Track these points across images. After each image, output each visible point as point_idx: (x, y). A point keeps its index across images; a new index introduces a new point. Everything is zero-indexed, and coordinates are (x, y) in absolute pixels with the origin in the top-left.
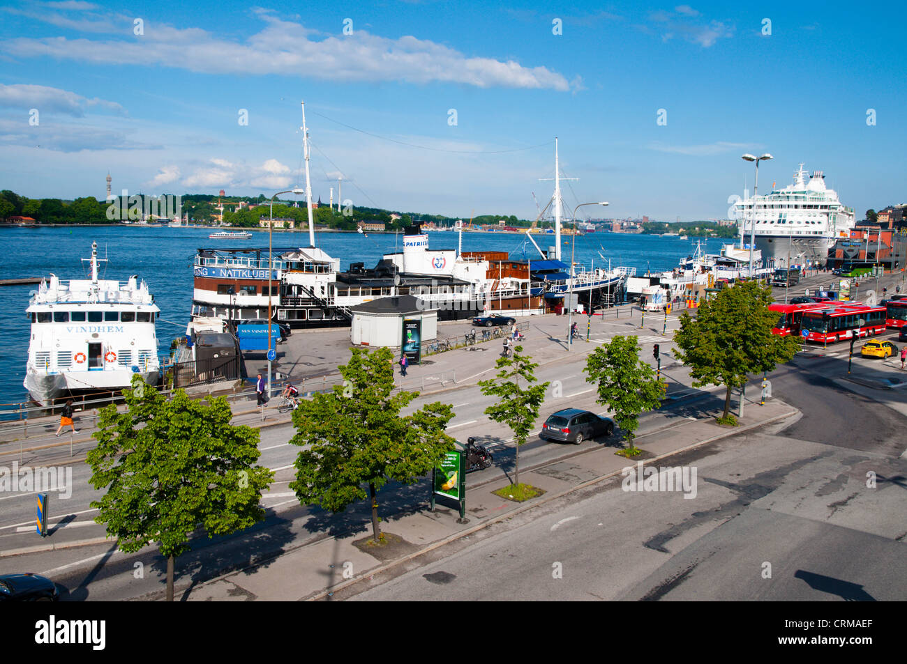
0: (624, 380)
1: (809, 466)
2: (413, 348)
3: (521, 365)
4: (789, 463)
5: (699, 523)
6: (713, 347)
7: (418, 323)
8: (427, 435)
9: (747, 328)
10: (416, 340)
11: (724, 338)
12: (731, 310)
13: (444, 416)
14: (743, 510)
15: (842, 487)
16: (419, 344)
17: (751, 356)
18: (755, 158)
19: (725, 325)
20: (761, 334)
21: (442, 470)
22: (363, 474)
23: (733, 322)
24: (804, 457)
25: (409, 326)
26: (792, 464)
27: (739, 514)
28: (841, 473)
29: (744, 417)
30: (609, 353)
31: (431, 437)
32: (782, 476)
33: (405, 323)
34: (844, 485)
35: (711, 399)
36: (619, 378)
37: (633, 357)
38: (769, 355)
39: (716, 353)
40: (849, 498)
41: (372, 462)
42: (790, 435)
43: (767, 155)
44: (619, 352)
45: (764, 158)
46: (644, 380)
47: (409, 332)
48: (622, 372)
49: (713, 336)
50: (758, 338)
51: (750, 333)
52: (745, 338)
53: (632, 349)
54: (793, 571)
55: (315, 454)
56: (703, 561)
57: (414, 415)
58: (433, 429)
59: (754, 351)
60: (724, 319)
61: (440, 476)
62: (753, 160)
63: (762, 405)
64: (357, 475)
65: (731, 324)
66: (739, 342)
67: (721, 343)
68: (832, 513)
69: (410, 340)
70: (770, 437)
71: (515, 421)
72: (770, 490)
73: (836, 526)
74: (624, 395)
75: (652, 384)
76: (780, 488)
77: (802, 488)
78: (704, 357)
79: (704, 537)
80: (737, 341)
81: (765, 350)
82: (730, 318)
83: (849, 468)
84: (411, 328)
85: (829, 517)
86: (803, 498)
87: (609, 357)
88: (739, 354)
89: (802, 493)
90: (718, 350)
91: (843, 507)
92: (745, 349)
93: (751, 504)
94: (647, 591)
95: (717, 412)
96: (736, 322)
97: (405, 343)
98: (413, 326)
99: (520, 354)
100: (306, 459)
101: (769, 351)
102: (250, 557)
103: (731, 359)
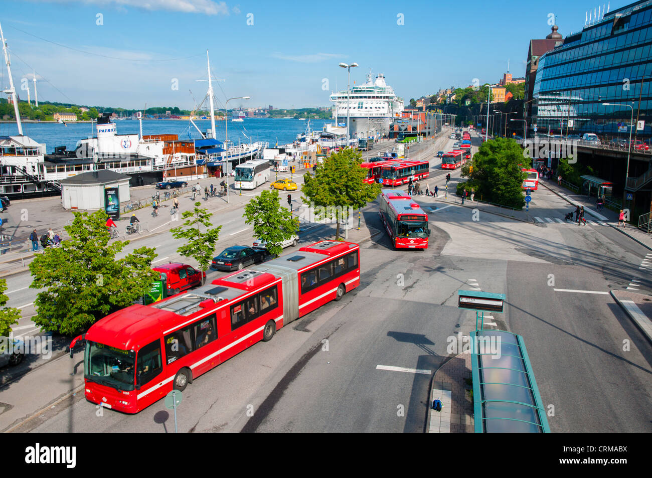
0: (271, 220)
1: (389, 266)
2: (114, 209)
3: (200, 216)
4: (378, 265)
5: (327, 311)
6: (327, 193)
7: (116, 190)
8: (138, 271)
9: (348, 180)
10: (115, 202)
11: (334, 187)
12: (337, 169)
13: (150, 257)
14: (353, 299)
15: (410, 277)
16: (118, 205)
17: (352, 198)
18: (347, 66)
19: (334, 179)
20: (357, 184)
21: (150, 295)
22: (92, 304)
23: (339, 176)
24: (387, 260)
25: (110, 192)
26: (380, 266)
27: (351, 302)
28: (408, 268)
29: (348, 239)
30: (260, 203)
31: (141, 272)
32: (374, 274)
33: (106, 190)
34: (410, 275)
35: (327, 229)
36: (268, 219)
37: (276, 205)
38: (362, 197)
39: (329, 197)
40: (415, 283)
41: (99, 295)
42: (377, 247)
43: (355, 64)
44: (267, 202)
45: (353, 66)
46: (285, 219)
47: (110, 197)
48: (269, 215)
49: (327, 187)
50: (355, 186)
51: (350, 183)
52: (347, 187)
53: (275, 199)
54: (386, 332)
55: (51, 294)
56: (332, 334)
57: (127, 257)
58: (142, 266)
59: (353, 195)
60: (333, 175)
61: (148, 300)
62: (346, 67)
63: (358, 230)
64: (88, 305)
65: (338, 178)
66: (344, 189)
67: (332, 191)
68: (406, 293)
69: (111, 203)
70: (366, 250)
71: (199, 255)
72: (368, 284)
73: (408, 301)
74: (272, 231)
75: (290, 222)
76: (374, 282)
77: (387, 280)
78: (322, 201)
79: (331, 319)
80: (342, 189)
81: (360, 193)
82: (337, 174)
83: (413, 264)
84: (111, 194)
85: (404, 296)
86: (388, 287)
87: (260, 206)
88: (343, 197)
89: (387, 284)
90: (331, 196)
91: (411, 289)
92: (348, 194)
93: (358, 294)
94: (299, 358)
95: (331, 237)
96: (341, 177)
97: (107, 205)
98: (113, 192)
99: (199, 208)
100: (44, 299)
101: (362, 195)
102: (2, 378)
103: (339, 201)
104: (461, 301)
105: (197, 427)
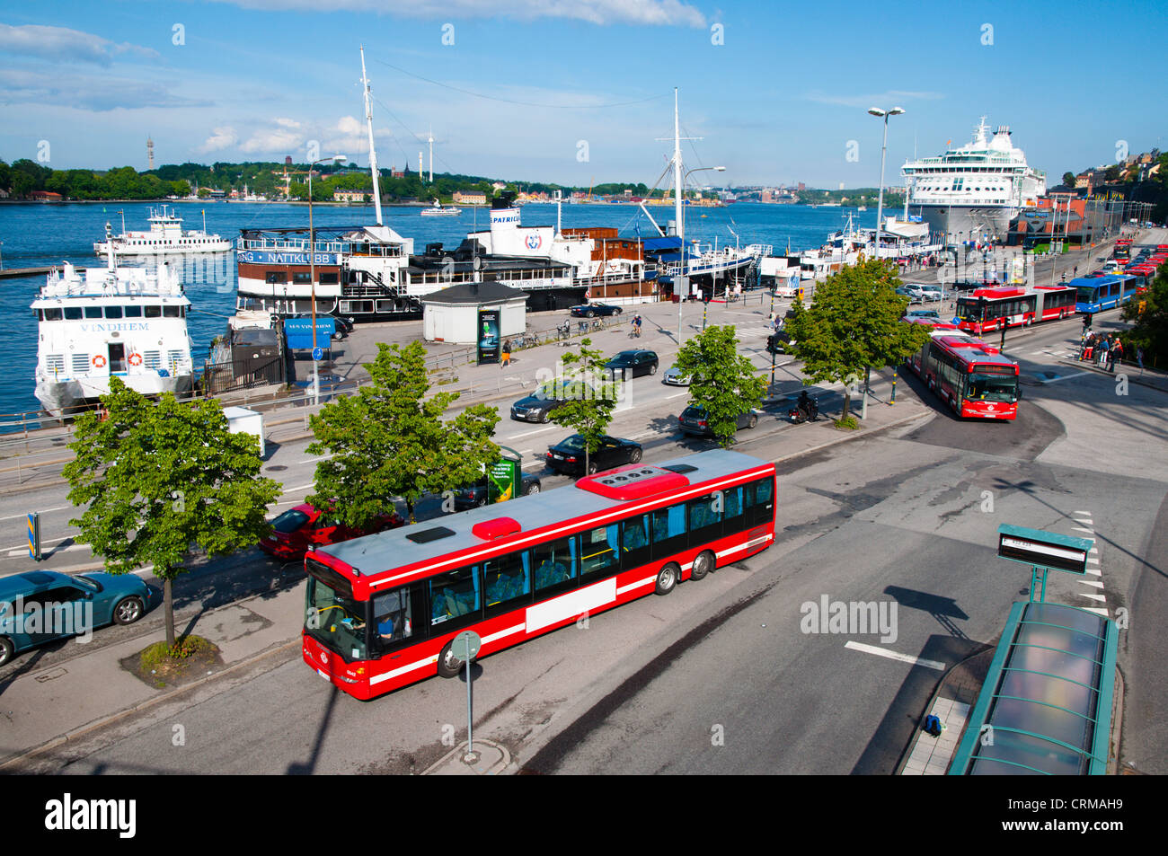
0: (719, 377)
1: (928, 474)
2: (491, 344)
3: (591, 361)
4: (908, 470)
5: (790, 538)
6: (829, 338)
7: (497, 314)
8: (471, 442)
9: (868, 316)
10: (494, 334)
11: (841, 327)
12: (851, 295)
13: (489, 421)
14: (841, 524)
15: (960, 495)
16: (498, 339)
17: (871, 347)
18: (883, 112)
19: (843, 312)
20: (883, 322)
21: (496, 483)
22: (389, 486)
23: (852, 308)
24: (926, 463)
25: (486, 318)
26: (911, 471)
27: (837, 528)
28: (963, 479)
29: (868, 419)
30: (703, 347)
31: (475, 444)
32: (896, 484)
33: (481, 314)
34: (963, 493)
35: (835, 399)
36: (713, 375)
37: (729, 349)
38: (892, 346)
39: (831, 344)
40: (966, 507)
41: (402, 473)
42: (916, 438)
43: (897, 109)
44: (713, 345)
45: (894, 113)
46: (744, 377)
47: (486, 324)
48: (716, 368)
49: (828, 326)
50: (880, 327)
51: (871, 321)
52: (866, 327)
53: (728, 341)
54: (883, 587)
55: (337, 464)
56: (786, 578)
58: (478, 436)
59: (875, 342)
60: (842, 305)
61: (493, 489)
62: (882, 115)
63: (890, 405)
64: (383, 488)
65: (849, 310)
66: (859, 332)
67: (839, 334)
68: (943, 523)
69: (487, 335)
70: (893, 441)
71: (584, 426)
72: (878, 500)
73: (942, 538)
74: (718, 395)
75: (753, 381)
76: (890, 498)
77: (915, 497)
78: (817, 350)
79: (792, 553)
80: (857, 330)
81: (888, 342)
82: (849, 304)
83: (974, 474)
84: (488, 320)
85: (937, 528)
86: (913, 509)
87: (703, 351)
88: (859, 347)
89: (914, 503)
90: (835, 342)
91: (955, 517)
92: (867, 341)
93: (854, 517)
94: (716, 612)
95: (837, 414)
96: (856, 308)
97: (481, 337)
98: (491, 318)
99: (588, 349)
100: (327, 470)
101: (892, 341)
102: (271, 581)
103: (849, 351)
104: (1003, 544)
105: (519, 696)
